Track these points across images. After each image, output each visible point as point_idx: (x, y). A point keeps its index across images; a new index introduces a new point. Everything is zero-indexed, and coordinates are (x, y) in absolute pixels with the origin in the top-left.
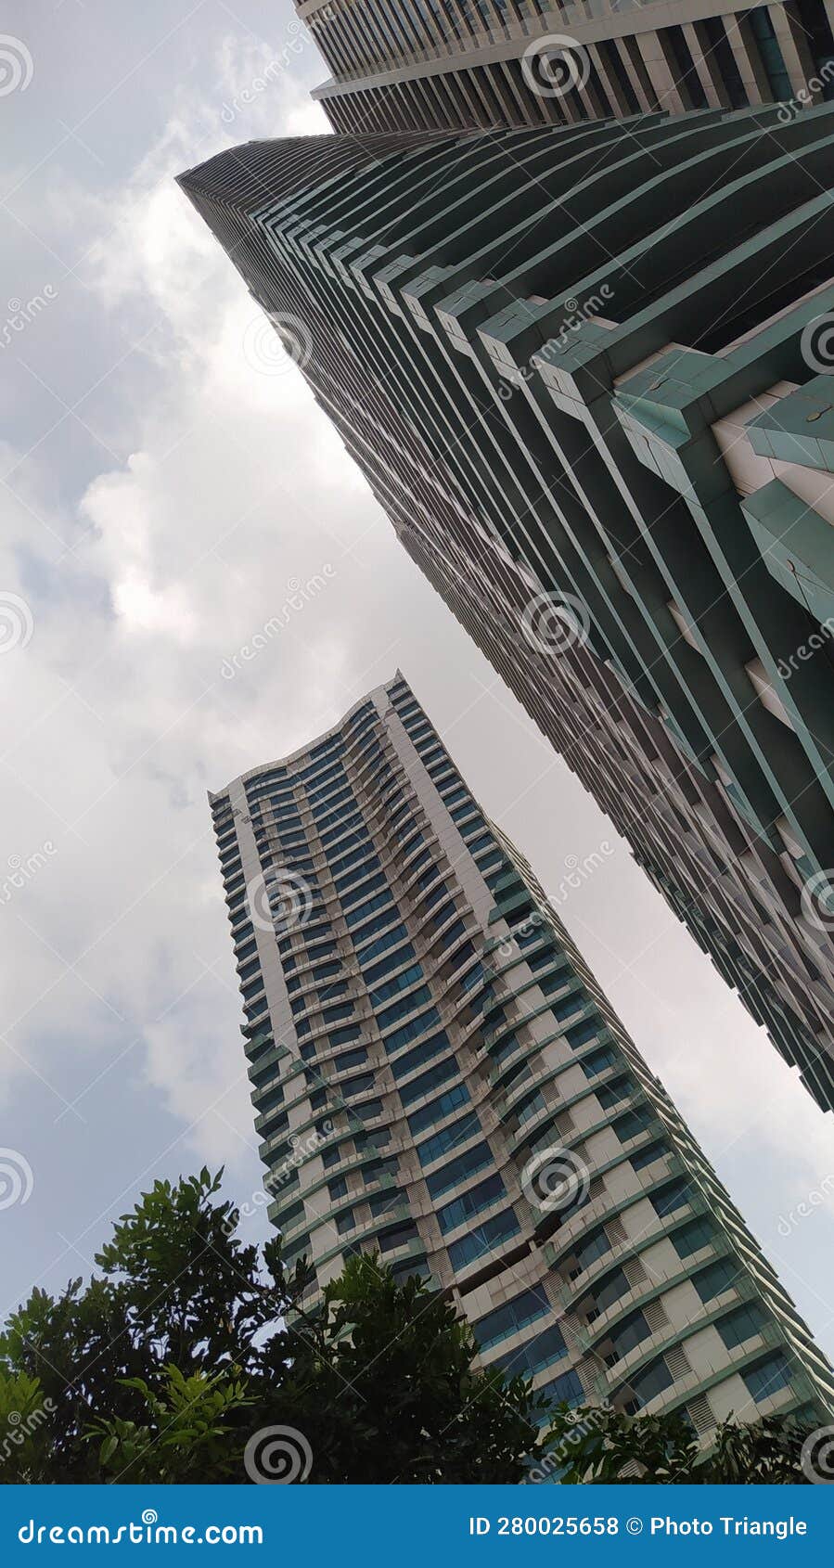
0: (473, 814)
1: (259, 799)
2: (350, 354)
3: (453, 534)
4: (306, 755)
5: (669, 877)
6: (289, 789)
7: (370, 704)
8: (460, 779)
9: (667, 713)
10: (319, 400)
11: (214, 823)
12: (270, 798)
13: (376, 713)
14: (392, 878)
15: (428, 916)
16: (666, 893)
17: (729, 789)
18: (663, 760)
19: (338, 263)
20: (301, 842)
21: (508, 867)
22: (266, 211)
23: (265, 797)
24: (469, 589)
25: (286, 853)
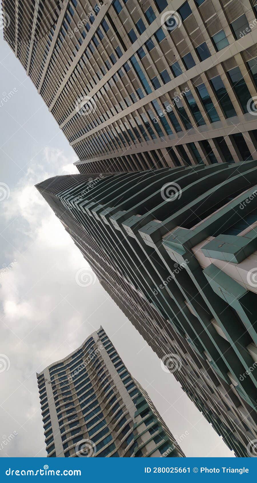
0: (128, 376)
1: (54, 375)
2: (85, 231)
3: (117, 281)
4: (70, 357)
5: (195, 396)
6: (65, 370)
7: (92, 338)
8: (123, 363)
9: (188, 337)
10: (75, 243)
11: (38, 384)
12: (58, 374)
13: (94, 341)
14: (100, 402)
15: (113, 415)
16: (194, 401)
17: (211, 362)
18: (188, 353)
19: (81, 207)
20: (68, 390)
21: (140, 395)
22: (61, 194)
23: (56, 374)
24: (123, 298)
25: (63, 394)
